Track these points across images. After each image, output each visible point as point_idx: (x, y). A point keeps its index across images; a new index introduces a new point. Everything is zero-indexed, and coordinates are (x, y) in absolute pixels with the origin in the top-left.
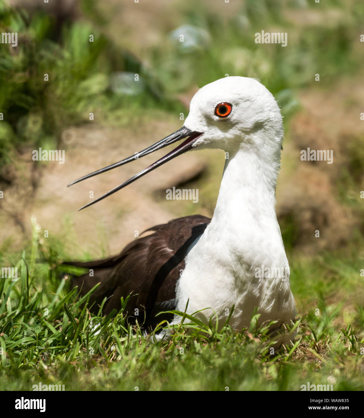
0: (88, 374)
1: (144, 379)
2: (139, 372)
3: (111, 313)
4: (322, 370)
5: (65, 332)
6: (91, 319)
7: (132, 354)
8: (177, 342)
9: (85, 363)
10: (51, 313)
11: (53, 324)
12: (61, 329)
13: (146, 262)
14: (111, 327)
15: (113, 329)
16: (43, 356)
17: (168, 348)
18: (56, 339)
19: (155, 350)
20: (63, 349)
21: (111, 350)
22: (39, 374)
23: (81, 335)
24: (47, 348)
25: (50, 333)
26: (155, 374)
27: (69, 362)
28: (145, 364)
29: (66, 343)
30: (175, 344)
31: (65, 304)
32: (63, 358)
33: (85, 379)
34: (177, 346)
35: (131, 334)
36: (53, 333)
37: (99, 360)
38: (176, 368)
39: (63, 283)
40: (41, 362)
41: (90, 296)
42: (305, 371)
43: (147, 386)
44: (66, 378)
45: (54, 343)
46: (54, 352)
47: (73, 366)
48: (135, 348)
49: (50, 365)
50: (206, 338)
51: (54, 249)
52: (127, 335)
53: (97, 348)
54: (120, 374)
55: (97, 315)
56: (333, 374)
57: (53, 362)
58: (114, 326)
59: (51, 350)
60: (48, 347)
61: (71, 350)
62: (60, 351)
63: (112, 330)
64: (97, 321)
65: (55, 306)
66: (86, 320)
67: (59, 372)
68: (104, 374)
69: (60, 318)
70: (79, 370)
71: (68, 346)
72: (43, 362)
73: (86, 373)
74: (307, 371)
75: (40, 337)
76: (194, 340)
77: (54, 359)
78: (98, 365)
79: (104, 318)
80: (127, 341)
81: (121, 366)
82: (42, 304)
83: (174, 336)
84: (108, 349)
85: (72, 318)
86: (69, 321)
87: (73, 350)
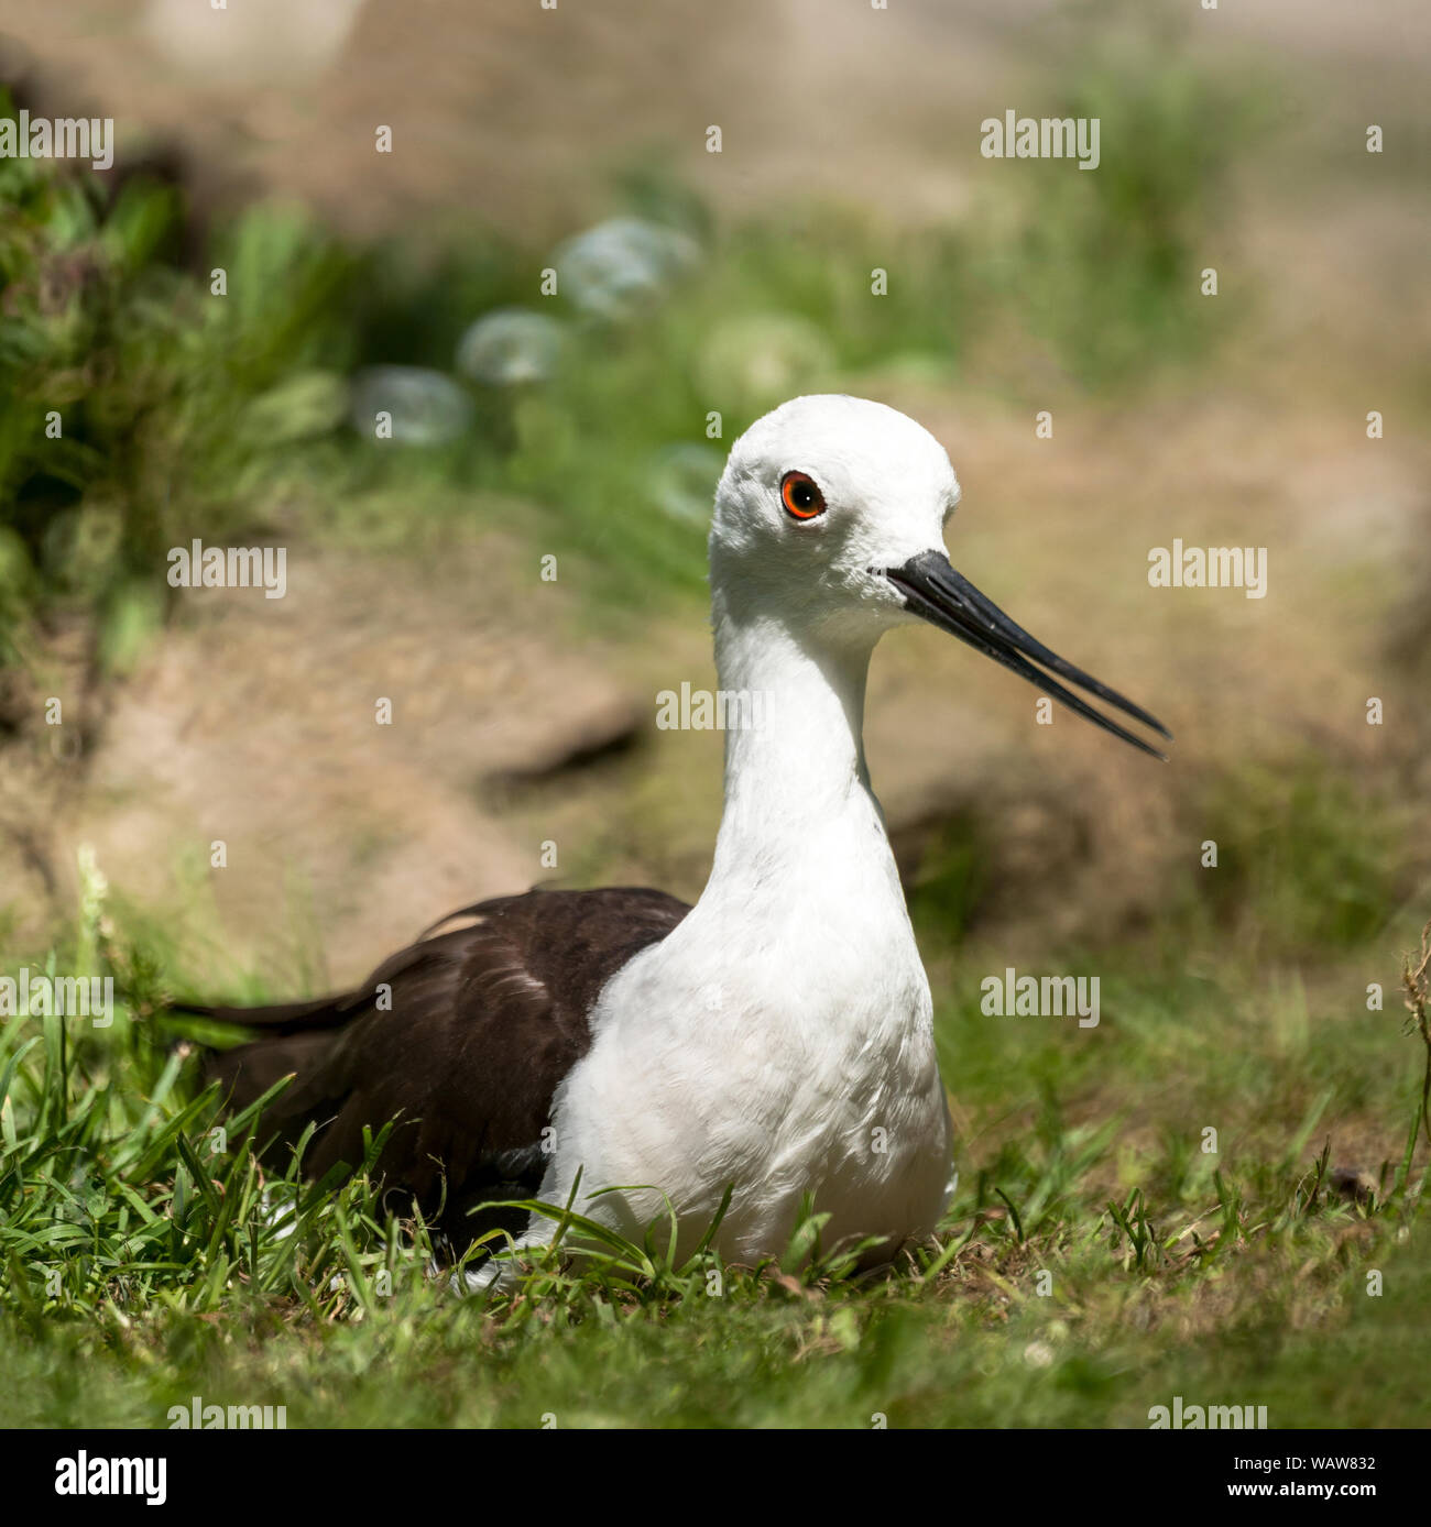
0: (258, 1353)
1: (439, 1382)
2: (422, 1360)
3: (332, 1173)
4: (1010, 1324)
5: (183, 1222)
6: (266, 1187)
7: (402, 1307)
8: (537, 1299)
9: (246, 1319)
10: (140, 1161)
11: (145, 1193)
12: (168, 1211)
13: (452, 1018)
14: (332, 1217)
15: (338, 1225)
16: (114, 1288)
17: (509, 1315)
18: (152, 1242)
19: (463, 1321)
20: (178, 1272)
21: (332, 1289)
22: (106, 1337)
23: (234, 1234)
24: (128, 1265)
25: (135, 1219)
26: (475, 1371)
27: (196, 1313)
28: (443, 1338)
29: (186, 1256)
30: (532, 1305)
31: (181, 1135)
32: (179, 1301)
33: (249, 1367)
34: (539, 1310)
35: (395, 1245)
36: (145, 1223)
37: (293, 1314)
38: (546, 1359)
39: (174, 1067)
40: (110, 1303)
41: (261, 1115)
42: (953, 1328)
43: (449, 1407)
44: (189, 1362)
45: (150, 1253)
46: (149, 1279)
47: (209, 1327)
48: (410, 1289)
49: (139, 1318)
50: (635, 1288)
51: (146, 955)
52: (384, 1247)
53: (286, 1280)
54: (361, 1362)
55: (283, 1176)
56: (1045, 1336)
57: (147, 1307)
58: (341, 1216)
59: (140, 1274)
60: (129, 1261)
61: (201, 1279)
62: (167, 1277)
63: (334, 1228)
64: (285, 1194)
65: (148, 1138)
66: (249, 1187)
67: (165, 1339)
68: (310, 1357)
69: (166, 1176)
70: (228, 1339)
71: (191, 1264)
72: (117, 1305)
73: (250, 1348)
74: (961, 1329)
75: (105, 1228)
76: (593, 1294)
77: (148, 1300)
78: (290, 1328)
79: (308, 1186)
80: (383, 1264)
81: (365, 1338)
82: (110, 1128)
83: (529, 1279)
84: (321, 1286)
85: (204, 1177)
86: (194, 1186)
87: (207, 1278)
